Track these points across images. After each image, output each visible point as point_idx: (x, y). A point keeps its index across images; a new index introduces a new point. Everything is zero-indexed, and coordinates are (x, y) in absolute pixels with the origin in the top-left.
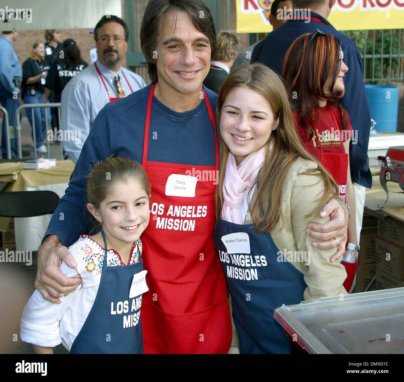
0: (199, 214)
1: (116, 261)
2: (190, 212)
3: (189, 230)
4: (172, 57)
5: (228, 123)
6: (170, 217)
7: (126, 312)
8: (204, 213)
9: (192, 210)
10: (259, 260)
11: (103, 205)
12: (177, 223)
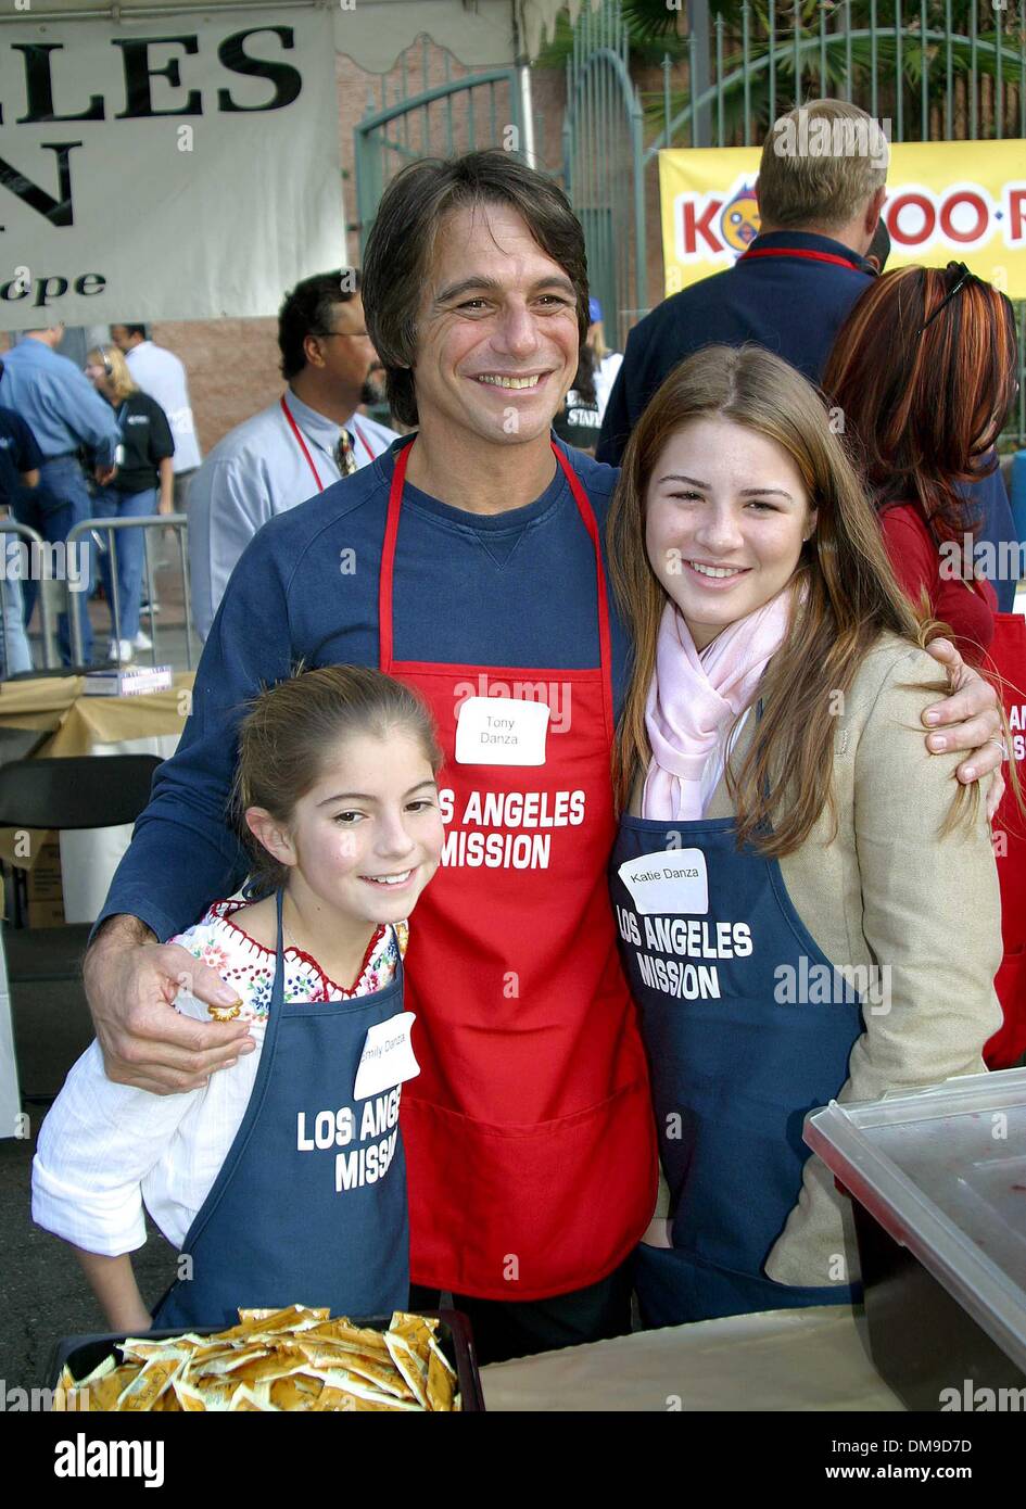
0: (562, 815)
1: (309, 982)
2: (534, 810)
3: (534, 866)
4: (467, 334)
5: (672, 530)
6: (472, 827)
7: (343, 1141)
8: (577, 814)
9: (539, 804)
10: (729, 938)
11: (305, 808)
12: (495, 844)
